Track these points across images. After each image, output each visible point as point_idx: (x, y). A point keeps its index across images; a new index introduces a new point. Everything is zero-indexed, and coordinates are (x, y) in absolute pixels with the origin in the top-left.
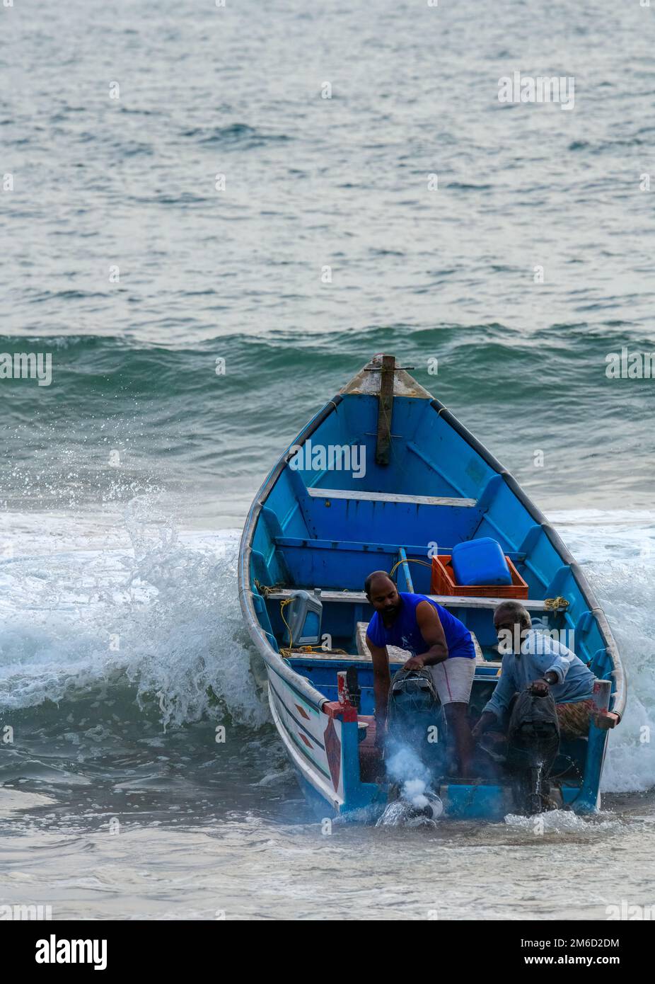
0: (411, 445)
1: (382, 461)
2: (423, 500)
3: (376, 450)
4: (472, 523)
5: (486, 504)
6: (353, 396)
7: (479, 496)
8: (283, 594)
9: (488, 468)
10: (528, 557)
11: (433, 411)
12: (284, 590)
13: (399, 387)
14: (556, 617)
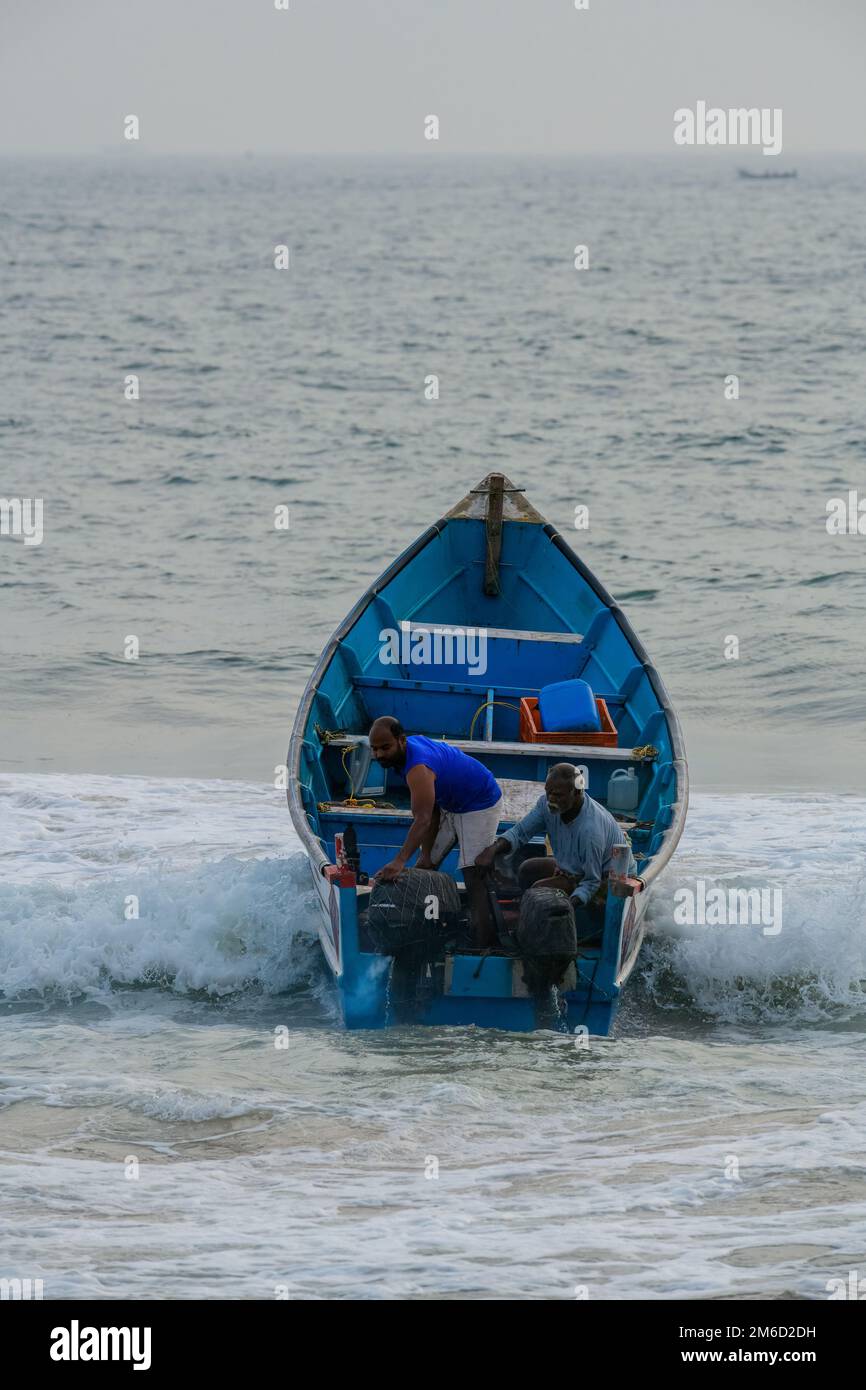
0: (523, 575)
1: (491, 591)
2: (525, 635)
3: (485, 579)
4: (578, 662)
5: (593, 640)
6: (460, 520)
7: (587, 631)
8: (347, 740)
9: (598, 601)
10: (628, 699)
11: (545, 537)
12: (348, 736)
13: (511, 511)
14: (643, 768)
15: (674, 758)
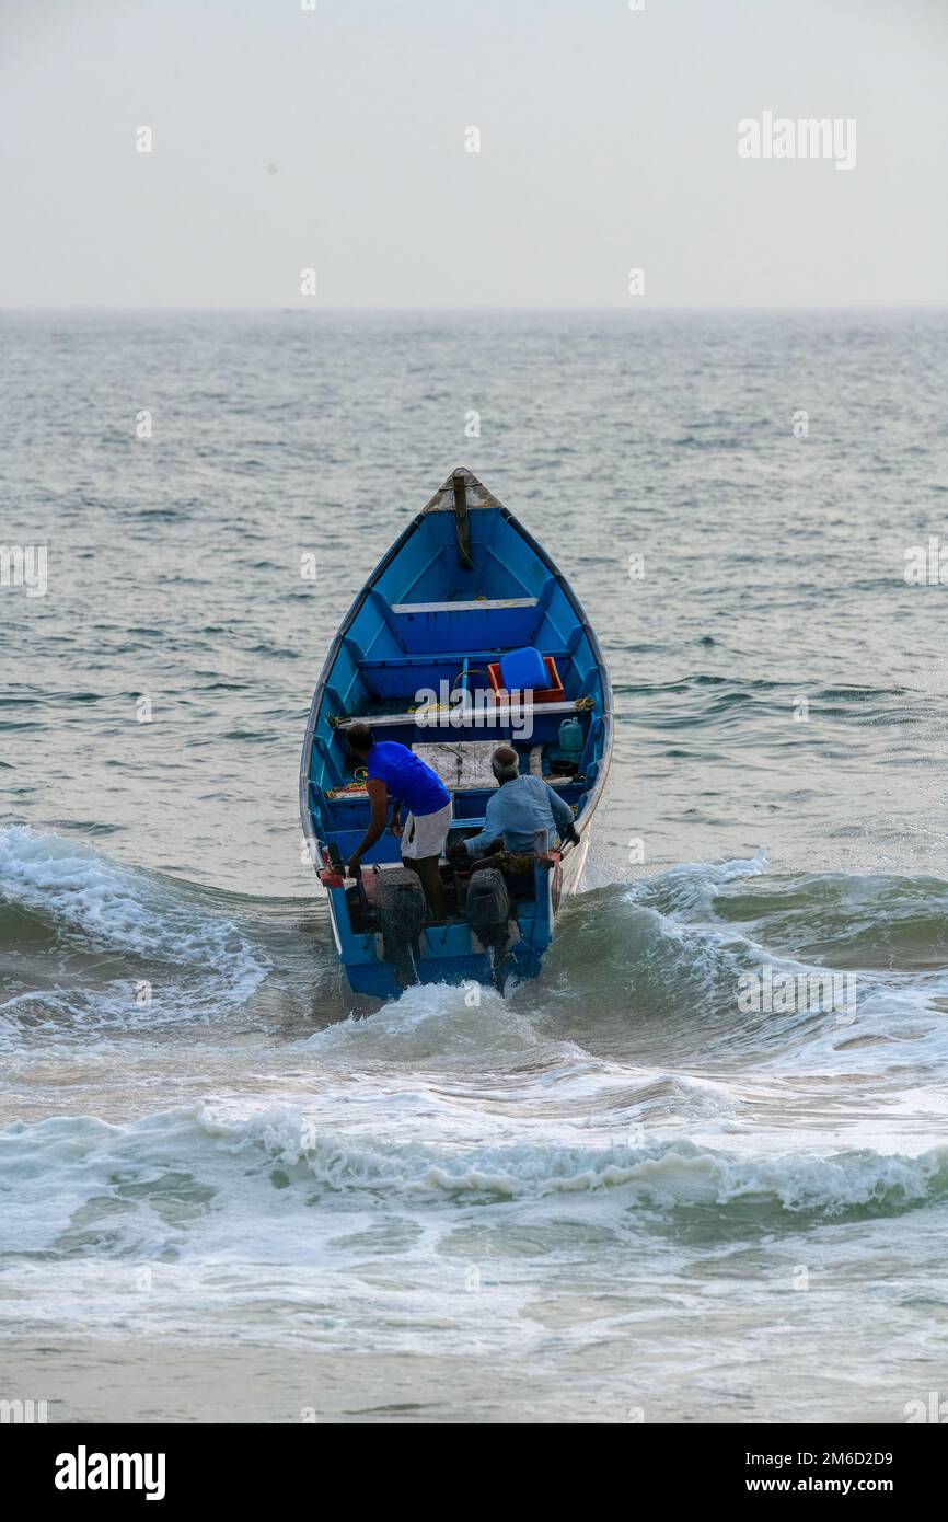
0: (489, 548)
1: (465, 565)
2: (493, 604)
3: (459, 556)
4: (537, 618)
5: (545, 602)
6: (434, 513)
7: (541, 592)
9: (546, 569)
10: (573, 653)
11: (502, 519)
13: (473, 500)
14: (583, 716)
15: (604, 712)
